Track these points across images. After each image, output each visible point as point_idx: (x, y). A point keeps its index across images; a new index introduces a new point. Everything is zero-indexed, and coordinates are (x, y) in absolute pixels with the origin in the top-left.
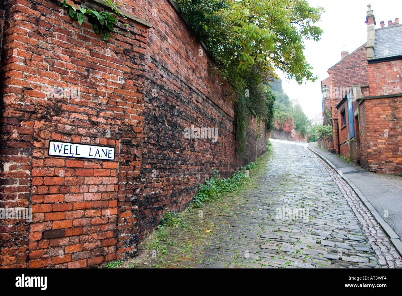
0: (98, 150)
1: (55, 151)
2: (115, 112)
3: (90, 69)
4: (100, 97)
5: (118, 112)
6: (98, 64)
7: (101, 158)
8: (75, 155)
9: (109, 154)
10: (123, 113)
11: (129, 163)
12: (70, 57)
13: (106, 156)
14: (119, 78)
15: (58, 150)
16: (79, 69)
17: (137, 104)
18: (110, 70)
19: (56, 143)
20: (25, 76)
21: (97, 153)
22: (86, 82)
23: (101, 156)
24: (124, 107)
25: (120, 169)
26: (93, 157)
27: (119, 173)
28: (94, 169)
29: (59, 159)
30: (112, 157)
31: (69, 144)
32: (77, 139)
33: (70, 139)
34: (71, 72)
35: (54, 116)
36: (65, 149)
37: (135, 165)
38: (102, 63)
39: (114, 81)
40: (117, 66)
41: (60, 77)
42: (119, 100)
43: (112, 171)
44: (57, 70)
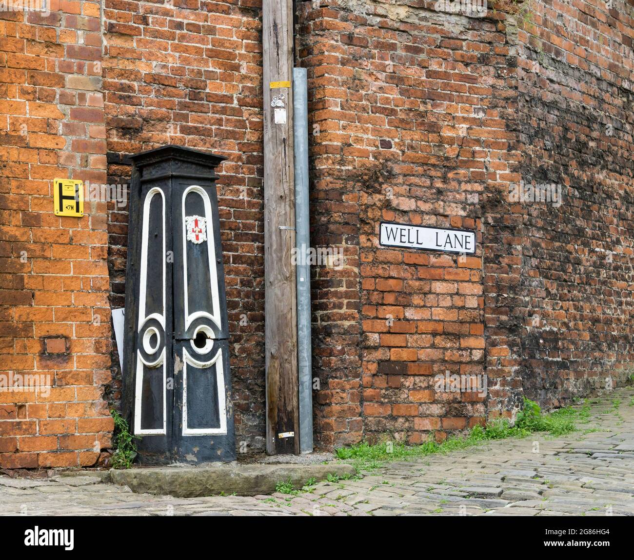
0: (448, 236)
1: (389, 238)
2: (471, 170)
3: (428, 100)
4: (446, 146)
5: (477, 170)
6: (439, 90)
7: (453, 249)
8: (415, 245)
9: (466, 242)
10: (485, 170)
11: (501, 259)
12: (397, 86)
13: (462, 246)
14: (475, 109)
15: (391, 237)
16: (412, 103)
17: (508, 151)
18: (458, 96)
19: (390, 226)
20: (343, 126)
21: (448, 241)
22: (422, 124)
23: (453, 246)
24: (486, 160)
25: (485, 268)
26: (442, 248)
27: (484, 276)
28: (444, 267)
29: (394, 250)
30: (471, 247)
31: (407, 228)
32: (417, 219)
33: (406, 218)
34: (401, 110)
35: (383, 183)
36: (401, 235)
37: (510, 262)
38: (445, 86)
39: (466, 115)
40: (470, 87)
41: (387, 120)
42: (477, 148)
43: (473, 272)
44: (383, 111)
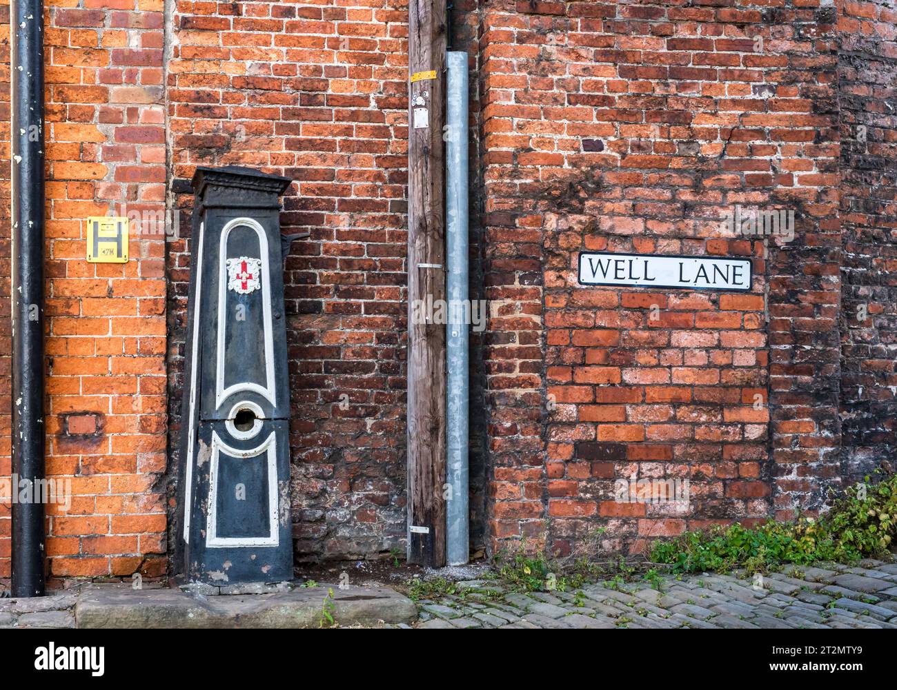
0: (702, 267)
1: (594, 274)
2: (746, 173)
3: (670, 81)
4: (701, 142)
5: (757, 172)
6: (690, 65)
7: (711, 285)
8: (642, 282)
9: (735, 275)
10: (771, 172)
11: (800, 296)
12: (615, 65)
13: (727, 281)
14: (754, 87)
15: (599, 271)
16: (641, 85)
17: (815, 143)
18: (724, 71)
19: (595, 258)
20: (518, 125)
21: (702, 273)
22: (659, 113)
23: (711, 280)
24: (773, 158)
25: (770, 310)
26: (691, 284)
27: (768, 320)
28: (695, 311)
29: (604, 290)
30: (744, 281)
31: (627, 258)
32: (648, 246)
33: (627, 246)
34: (620, 97)
35: (587, 199)
36: (617, 269)
37: (818, 300)
38: (701, 59)
39: (738, 97)
40: (745, 58)
41: (595, 113)
42: (758, 142)
43: (747, 316)
44: (588, 100)
